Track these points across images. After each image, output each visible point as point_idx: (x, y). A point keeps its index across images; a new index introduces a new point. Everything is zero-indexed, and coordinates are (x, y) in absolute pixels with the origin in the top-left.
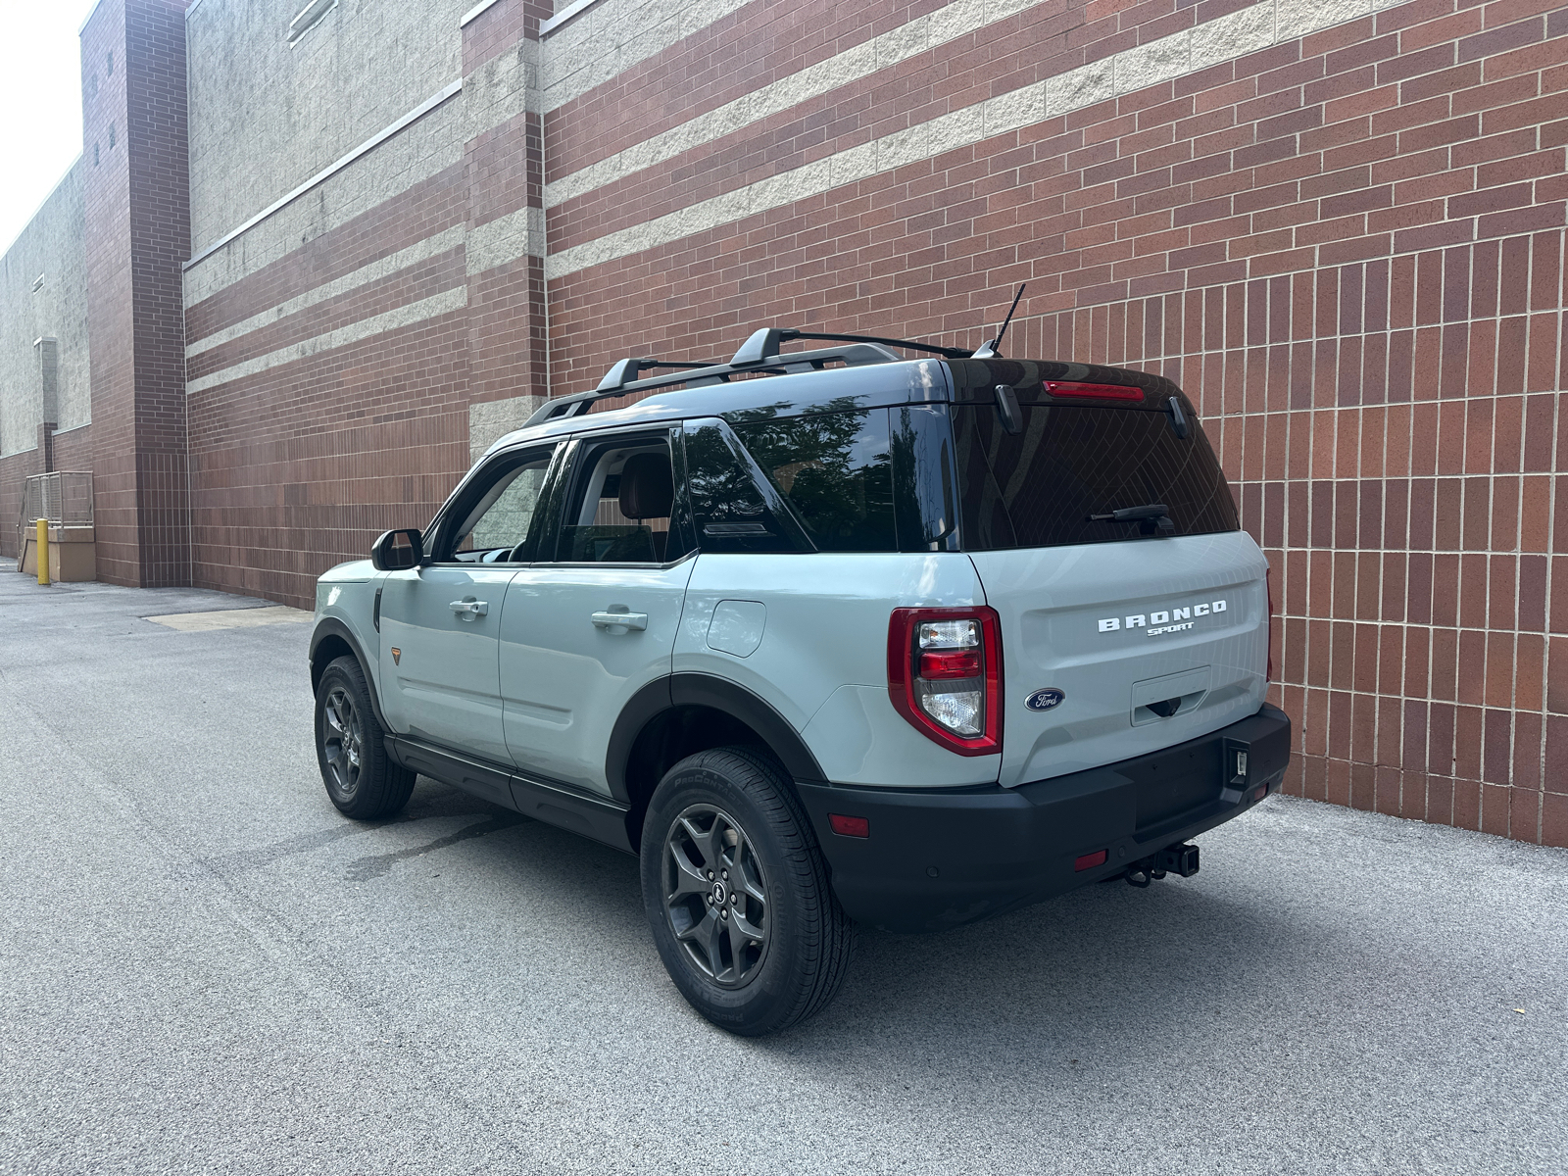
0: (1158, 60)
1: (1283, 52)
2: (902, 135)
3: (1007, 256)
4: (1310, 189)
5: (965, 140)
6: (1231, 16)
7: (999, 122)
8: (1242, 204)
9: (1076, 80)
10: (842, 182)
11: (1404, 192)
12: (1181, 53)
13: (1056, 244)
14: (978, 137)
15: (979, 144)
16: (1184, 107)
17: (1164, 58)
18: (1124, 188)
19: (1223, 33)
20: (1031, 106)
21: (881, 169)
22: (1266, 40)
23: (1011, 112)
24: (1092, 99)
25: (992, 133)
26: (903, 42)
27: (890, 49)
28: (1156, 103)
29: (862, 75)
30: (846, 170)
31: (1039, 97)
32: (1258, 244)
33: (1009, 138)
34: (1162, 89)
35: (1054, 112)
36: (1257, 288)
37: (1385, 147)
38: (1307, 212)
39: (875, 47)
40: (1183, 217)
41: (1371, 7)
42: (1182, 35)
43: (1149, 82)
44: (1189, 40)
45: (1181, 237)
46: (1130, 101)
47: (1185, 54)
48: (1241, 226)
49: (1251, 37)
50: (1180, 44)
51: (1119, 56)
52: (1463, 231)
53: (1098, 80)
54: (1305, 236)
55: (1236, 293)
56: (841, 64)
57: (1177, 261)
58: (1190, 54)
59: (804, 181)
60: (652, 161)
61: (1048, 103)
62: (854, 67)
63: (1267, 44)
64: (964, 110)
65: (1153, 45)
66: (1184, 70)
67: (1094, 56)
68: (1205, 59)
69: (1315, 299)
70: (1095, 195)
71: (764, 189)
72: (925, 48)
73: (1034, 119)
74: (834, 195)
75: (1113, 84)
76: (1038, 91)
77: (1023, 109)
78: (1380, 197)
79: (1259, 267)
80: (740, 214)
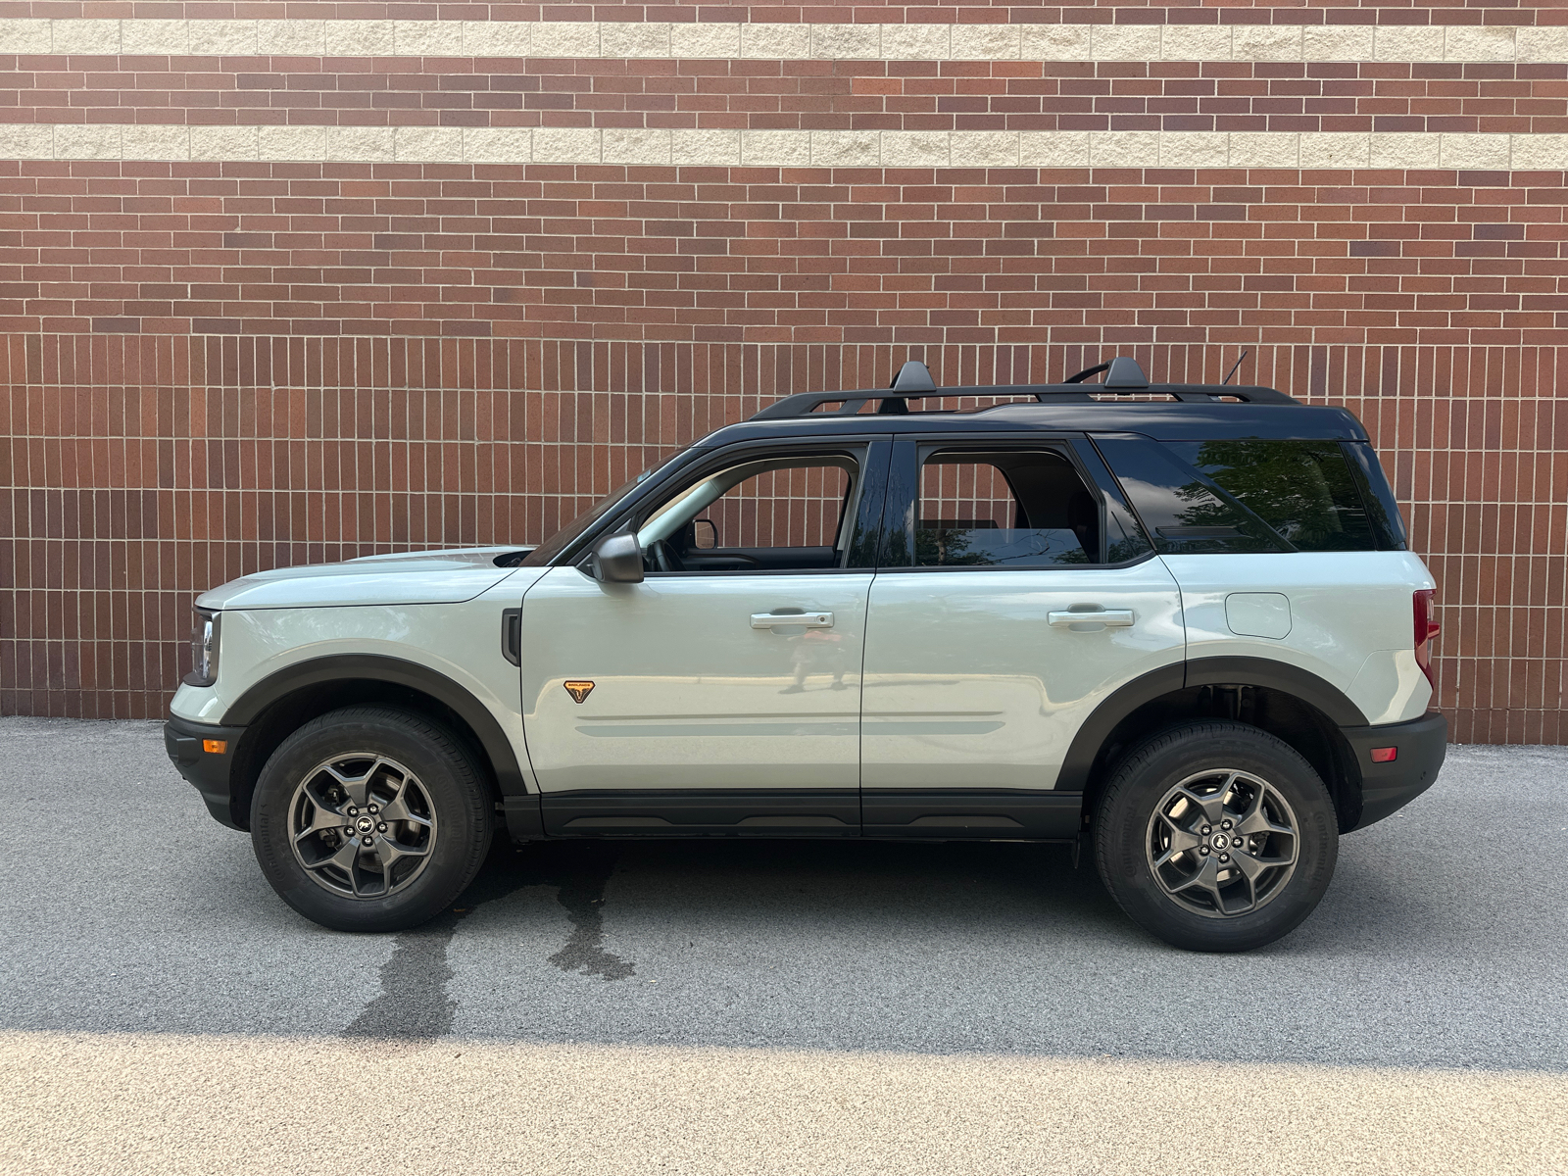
0: (920, 148)
1: (1026, 174)
2: (635, 133)
3: (771, 283)
4: (1045, 283)
5: (718, 161)
6: (985, 134)
7: (760, 155)
8: (993, 283)
9: (843, 141)
10: (551, 160)
11: (1111, 300)
12: (942, 149)
13: (823, 282)
14: (734, 162)
15: (734, 169)
16: (945, 194)
17: (926, 148)
18: (889, 248)
19: (978, 144)
20: (794, 150)
21: (607, 161)
22: (1011, 162)
23: (772, 149)
24: (859, 162)
25: (751, 163)
26: (637, 40)
27: (620, 41)
28: (920, 184)
29: (578, 55)
30: (557, 149)
31: (803, 144)
32: (1004, 317)
33: (771, 173)
34: (925, 174)
35: (821, 163)
36: (1004, 352)
37: (1097, 265)
38: (1042, 301)
39: (599, 32)
40: (942, 284)
41: (1089, 162)
42: (943, 134)
43: (913, 164)
44: (949, 141)
45: (940, 300)
46: (895, 174)
47: (946, 151)
48: (991, 301)
49: (1001, 155)
50: (941, 141)
51: (885, 133)
52: (1146, 335)
53: (865, 148)
54: (1041, 318)
55: (986, 352)
56: (547, 33)
57: (937, 318)
58: (950, 152)
59: (489, 144)
60: (193, 49)
61: (813, 153)
62: (568, 43)
63: (1013, 165)
64: (717, 131)
65: (918, 134)
66: (944, 164)
67: (862, 124)
68: (963, 160)
69: (1047, 366)
70: (861, 247)
71: (420, 137)
72: (667, 56)
73: (799, 163)
74: (536, 171)
75: (880, 155)
76: (802, 138)
77: (786, 150)
78: (1094, 300)
79: (1005, 335)
80: (376, 157)
